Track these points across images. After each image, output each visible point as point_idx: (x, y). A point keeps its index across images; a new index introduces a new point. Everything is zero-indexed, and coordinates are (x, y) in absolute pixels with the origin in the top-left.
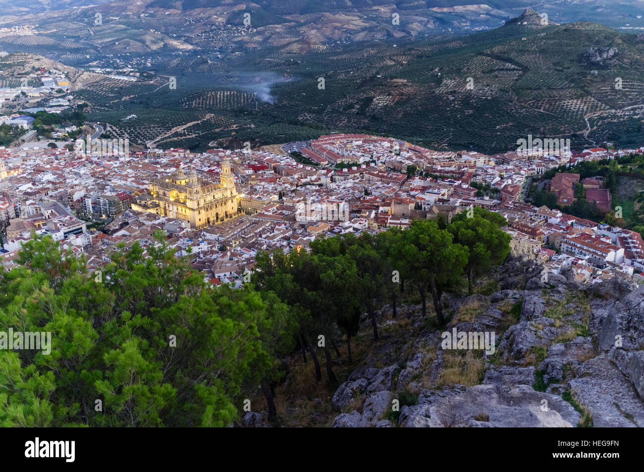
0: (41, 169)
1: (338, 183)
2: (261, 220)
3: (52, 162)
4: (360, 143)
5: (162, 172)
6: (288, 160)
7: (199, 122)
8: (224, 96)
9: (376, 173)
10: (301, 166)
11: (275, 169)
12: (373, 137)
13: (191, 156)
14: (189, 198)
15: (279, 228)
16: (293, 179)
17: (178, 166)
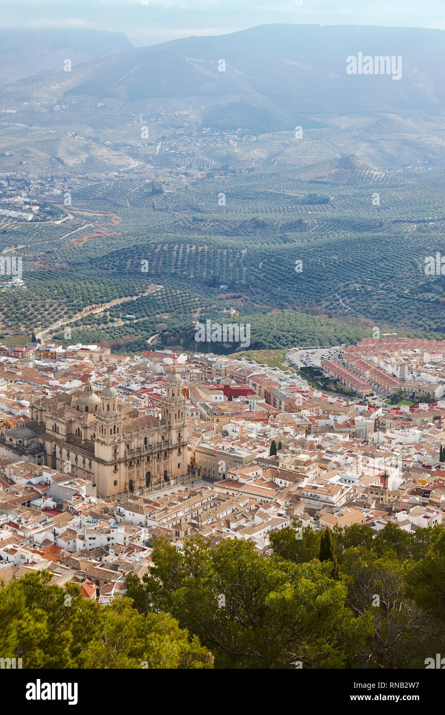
1: (388, 434)
2: (231, 493)
4: (439, 357)
5: (57, 387)
6: (294, 380)
7: (135, 298)
8: (184, 252)
10: (318, 394)
11: (268, 397)
13: (113, 360)
14: (98, 441)
15: (265, 511)
16: (301, 417)
17: (85, 378)
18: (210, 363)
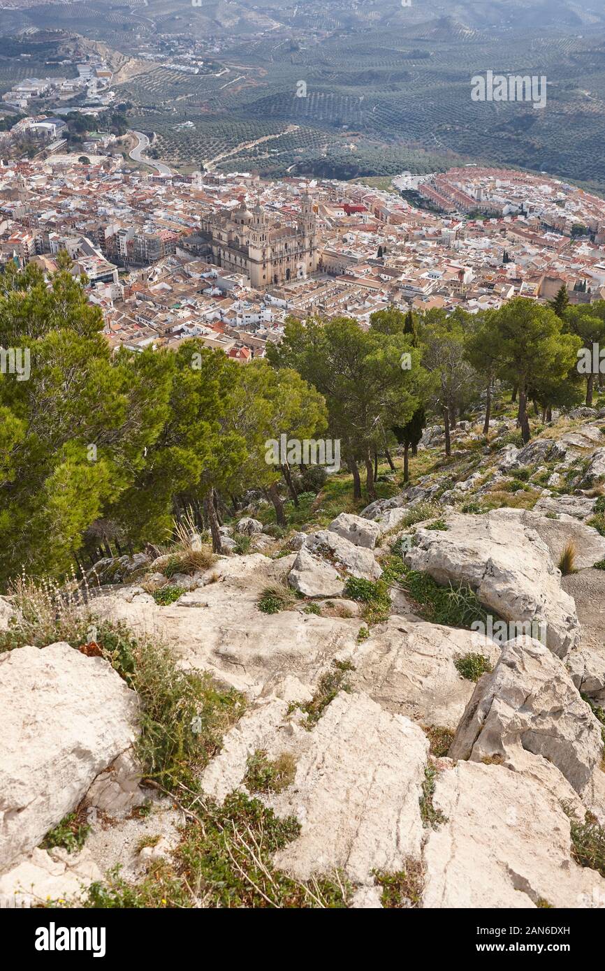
0: (69, 192)
1: (466, 241)
2: (348, 284)
3: (83, 183)
4: (507, 183)
5: (220, 205)
6: (397, 200)
7: (278, 136)
9: (523, 230)
10: (414, 211)
11: (377, 213)
12: (528, 177)
13: (262, 185)
14: (251, 245)
15: (373, 298)
16: (402, 229)
17: (241, 198)
18: (334, 187)
